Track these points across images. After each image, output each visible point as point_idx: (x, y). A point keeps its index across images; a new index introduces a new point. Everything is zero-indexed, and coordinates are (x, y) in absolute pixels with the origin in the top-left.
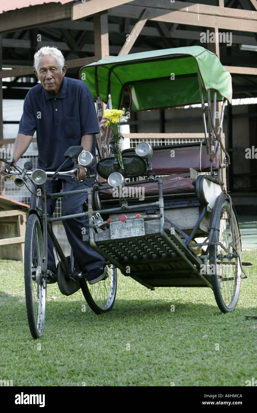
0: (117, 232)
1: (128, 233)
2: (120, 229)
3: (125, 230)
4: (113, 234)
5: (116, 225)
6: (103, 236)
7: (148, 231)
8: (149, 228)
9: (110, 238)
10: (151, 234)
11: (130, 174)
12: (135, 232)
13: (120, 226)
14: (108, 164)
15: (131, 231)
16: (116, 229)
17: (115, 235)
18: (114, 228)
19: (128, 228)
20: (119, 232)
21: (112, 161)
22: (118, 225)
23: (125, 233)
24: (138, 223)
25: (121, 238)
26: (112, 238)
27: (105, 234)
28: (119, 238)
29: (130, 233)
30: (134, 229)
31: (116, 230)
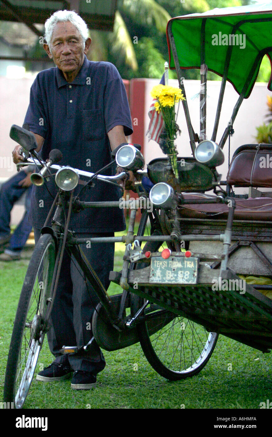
0: (158, 273)
1: (174, 276)
2: (163, 268)
3: (170, 272)
4: (153, 275)
5: (159, 263)
6: (140, 276)
7: (203, 277)
8: (205, 274)
9: (149, 280)
10: (206, 282)
11: (194, 187)
12: (184, 276)
13: (164, 264)
14: (158, 168)
15: (179, 275)
16: (159, 269)
17: (156, 278)
18: (156, 266)
19: (175, 269)
20: (161, 274)
21: (165, 164)
22: (162, 263)
23: (169, 276)
24: (190, 263)
25: (163, 282)
26: (150, 282)
27: (144, 273)
28: (161, 282)
29: (176, 277)
30: (183, 272)
31: (157, 270)
